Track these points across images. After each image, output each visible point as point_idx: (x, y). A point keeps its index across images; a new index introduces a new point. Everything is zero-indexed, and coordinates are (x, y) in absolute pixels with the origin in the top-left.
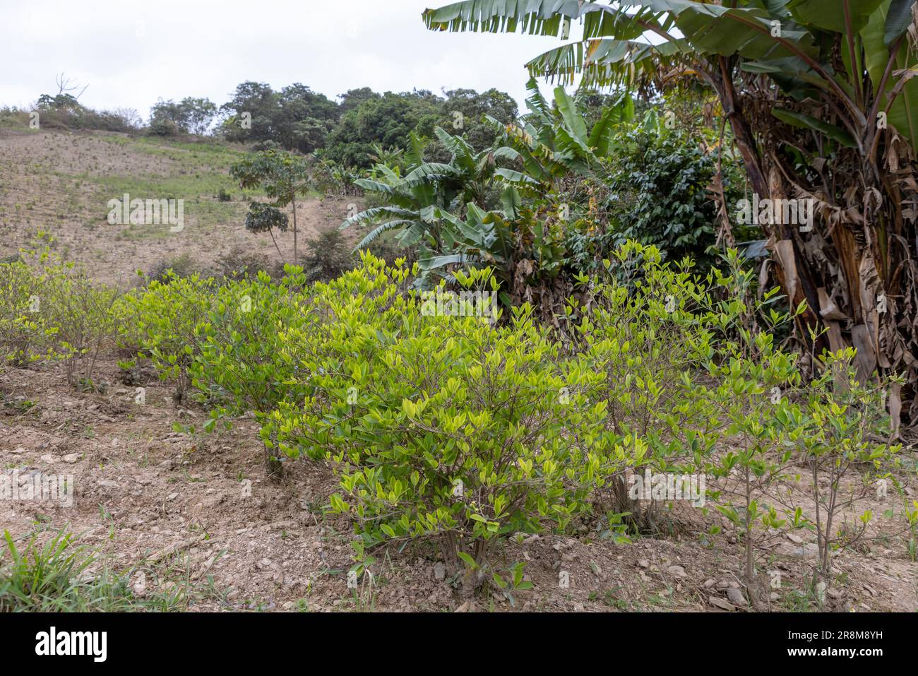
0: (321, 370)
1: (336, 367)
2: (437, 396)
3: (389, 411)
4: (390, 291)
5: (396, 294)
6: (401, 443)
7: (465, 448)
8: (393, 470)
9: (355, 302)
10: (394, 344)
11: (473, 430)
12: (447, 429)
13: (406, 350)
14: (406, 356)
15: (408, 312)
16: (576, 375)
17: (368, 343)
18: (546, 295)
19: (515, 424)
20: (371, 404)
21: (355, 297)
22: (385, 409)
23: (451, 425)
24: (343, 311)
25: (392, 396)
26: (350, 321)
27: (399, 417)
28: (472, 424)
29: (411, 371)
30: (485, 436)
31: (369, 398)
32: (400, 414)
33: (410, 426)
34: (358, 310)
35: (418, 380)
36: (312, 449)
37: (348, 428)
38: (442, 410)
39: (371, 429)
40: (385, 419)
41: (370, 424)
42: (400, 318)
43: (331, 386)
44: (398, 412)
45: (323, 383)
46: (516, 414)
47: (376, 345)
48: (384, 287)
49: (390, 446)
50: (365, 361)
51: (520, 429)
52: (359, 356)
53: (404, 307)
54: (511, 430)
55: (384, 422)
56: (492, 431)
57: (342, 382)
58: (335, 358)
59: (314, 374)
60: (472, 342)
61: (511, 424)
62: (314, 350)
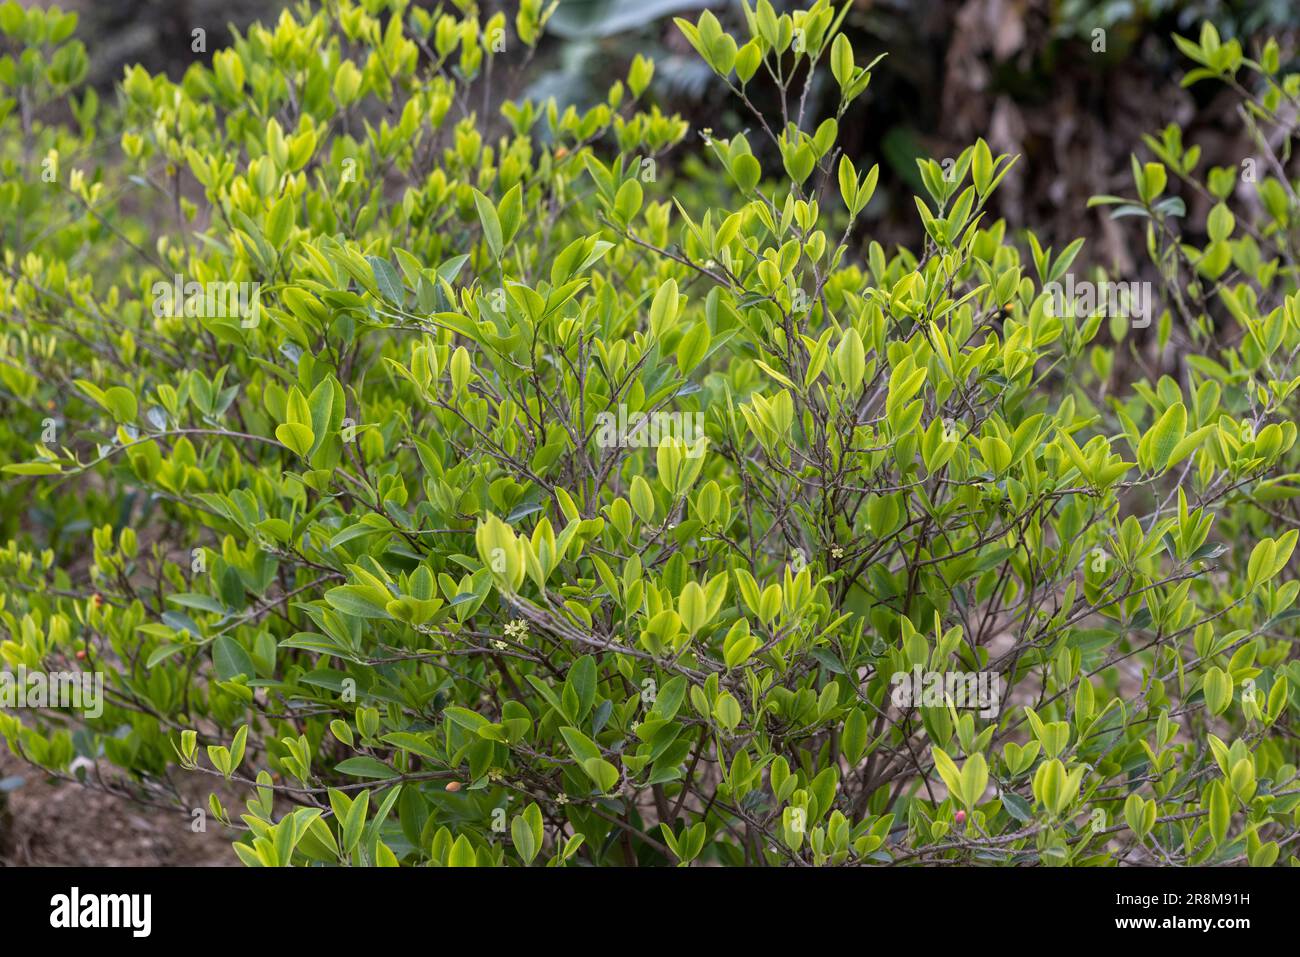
0: (156, 419)
1: (216, 404)
2: (613, 509)
3: (425, 569)
4: (426, 105)
5: (449, 120)
6: (474, 704)
7: (725, 711)
8: (441, 805)
9: (286, 145)
10: (443, 305)
11: (756, 644)
12: (652, 637)
13: (491, 330)
14: (492, 354)
15: (498, 190)
16: (1172, 429)
17: (338, 305)
18: (1079, 142)
19: (925, 628)
20: (354, 548)
21: (287, 132)
22: (409, 566)
23: (666, 622)
24: (240, 187)
25: (438, 518)
26: (266, 224)
27: (467, 593)
28: (755, 623)
29: (511, 413)
30: (805, 669)
31: (347, 523)
32: (468, 583)
33: (510, 629)
34: (298, 183)
35: (540, 452)
36: (123, 735)
37: (266, 648)
38: (634, 564)
39: (356, 645)
40: (409, 599)
41: (351, 621)
42: (468, 214)
43: (194, 486)
44: (458, 573)
45: (165, 471)
46: (931, 590)
47: (374, 311)
48: (403, 90)
49: (428, 714)
50: (330, 377)
51: (942, 642)
52: (300, 361)
53: (487, 172)
54: (907, 646)
55: (406, 612)
56: (836, 651)
57: (239, 468)
58: (211, 376)
59: (126, 436)
60: (751, 300)
61: (908, 626)
62: (127, 340)
